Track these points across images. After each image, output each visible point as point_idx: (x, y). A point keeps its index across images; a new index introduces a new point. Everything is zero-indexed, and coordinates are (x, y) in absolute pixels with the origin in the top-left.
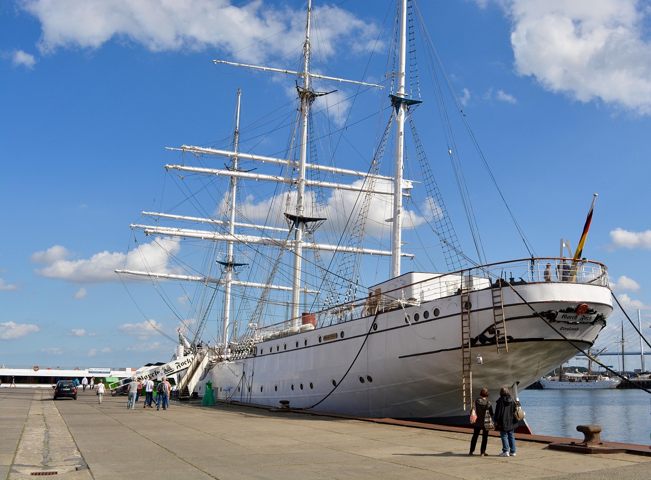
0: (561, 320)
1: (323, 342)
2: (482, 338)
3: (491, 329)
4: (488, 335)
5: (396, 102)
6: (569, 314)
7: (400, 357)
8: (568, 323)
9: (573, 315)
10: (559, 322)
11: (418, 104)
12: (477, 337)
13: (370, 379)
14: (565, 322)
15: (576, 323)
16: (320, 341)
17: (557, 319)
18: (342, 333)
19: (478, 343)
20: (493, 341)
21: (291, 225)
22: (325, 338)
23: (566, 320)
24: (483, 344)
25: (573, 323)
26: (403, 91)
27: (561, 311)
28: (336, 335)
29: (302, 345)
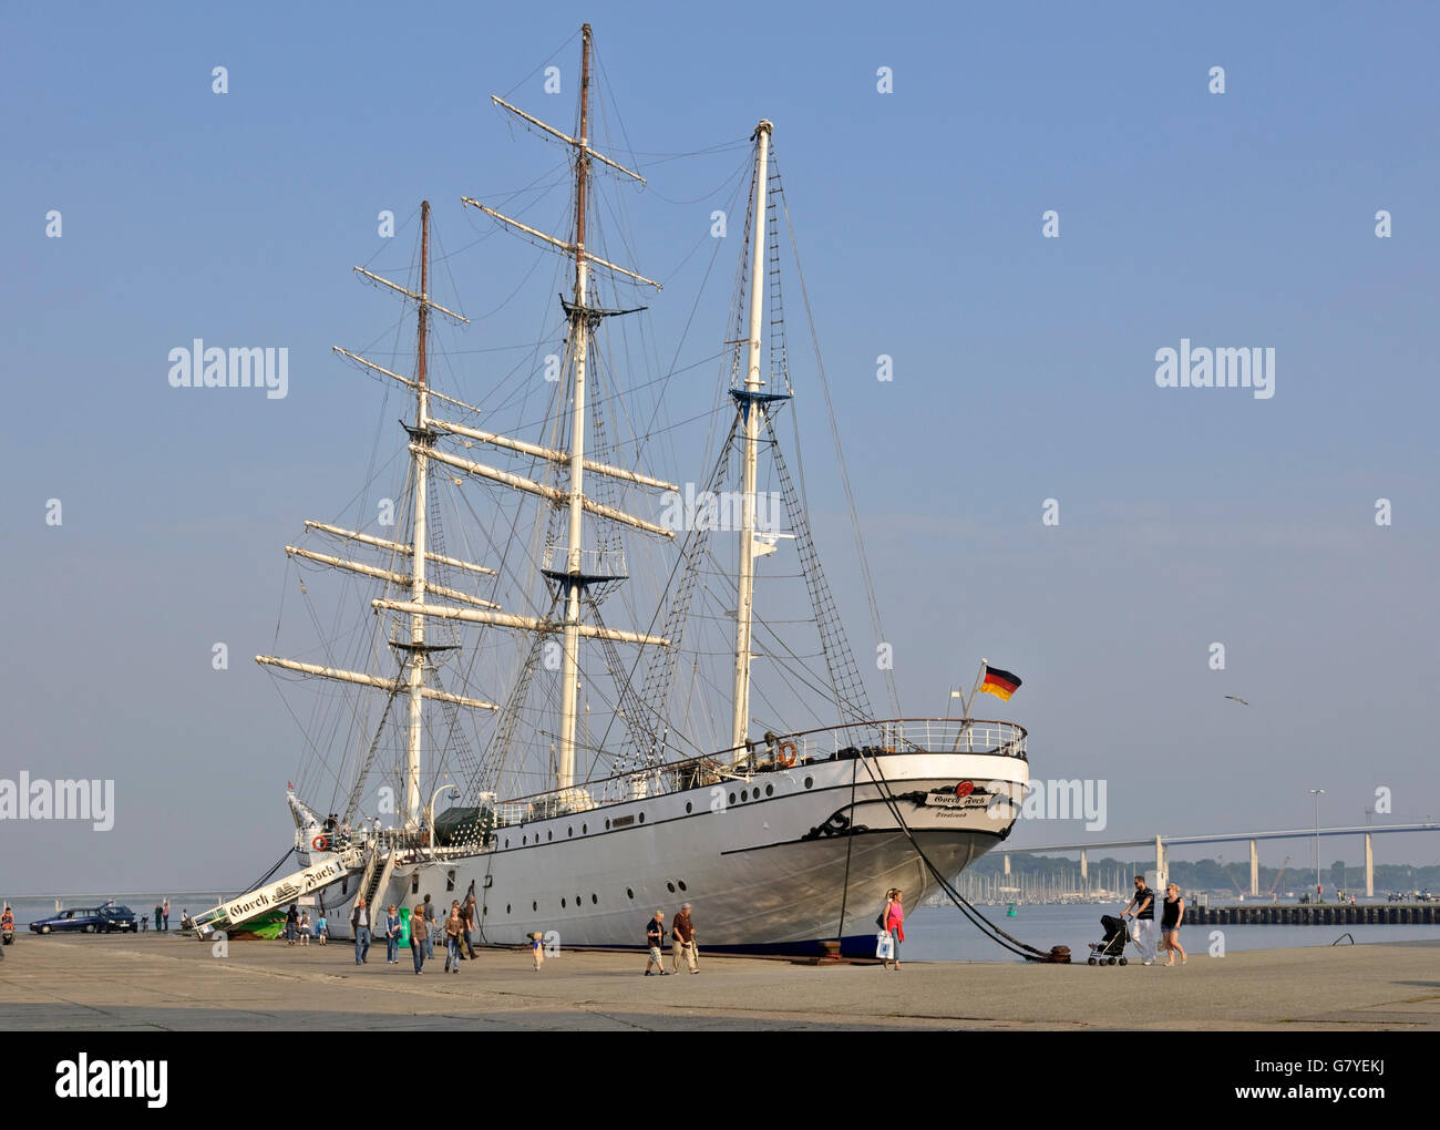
0: (933, 803)
1: (612, 828)
2: (826, 827)
3: (837, 816)
4: (835, 824)
5: (743, 399)
6: (944, 796)
7: (723, 854)
8: (947, 808)
9: (953, 796)
10: (931, 806)
11: (783, 401)
12: (820, 827)
13: (682, 886)
14: (941, 807)
15: (959, 808)
16: (608, 827)
17: (928, 802)
18: (642, 817)
19: (823, 834)
20: (843, 832)
21: (556, 591)
22: (617, 822)
23: (942, 803)
24: (829, 836)
25: (953, 808)
26: (755, 377)
27: (933, 792)
28: (629, 819)
29: (578, 832)
